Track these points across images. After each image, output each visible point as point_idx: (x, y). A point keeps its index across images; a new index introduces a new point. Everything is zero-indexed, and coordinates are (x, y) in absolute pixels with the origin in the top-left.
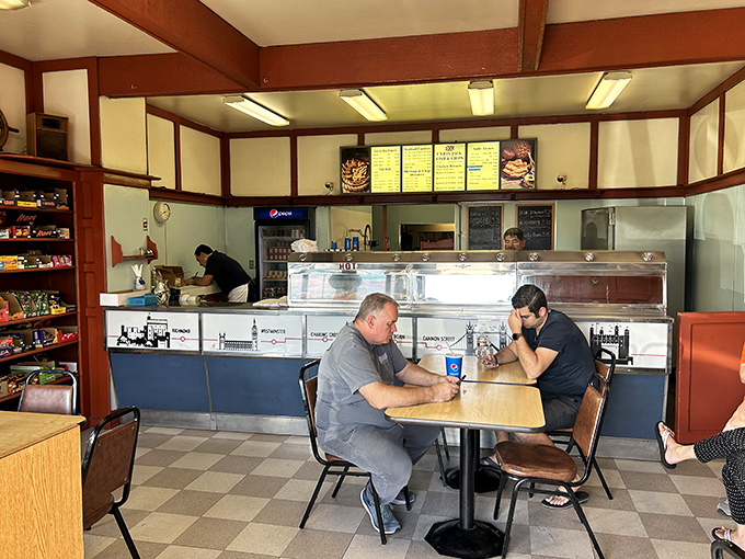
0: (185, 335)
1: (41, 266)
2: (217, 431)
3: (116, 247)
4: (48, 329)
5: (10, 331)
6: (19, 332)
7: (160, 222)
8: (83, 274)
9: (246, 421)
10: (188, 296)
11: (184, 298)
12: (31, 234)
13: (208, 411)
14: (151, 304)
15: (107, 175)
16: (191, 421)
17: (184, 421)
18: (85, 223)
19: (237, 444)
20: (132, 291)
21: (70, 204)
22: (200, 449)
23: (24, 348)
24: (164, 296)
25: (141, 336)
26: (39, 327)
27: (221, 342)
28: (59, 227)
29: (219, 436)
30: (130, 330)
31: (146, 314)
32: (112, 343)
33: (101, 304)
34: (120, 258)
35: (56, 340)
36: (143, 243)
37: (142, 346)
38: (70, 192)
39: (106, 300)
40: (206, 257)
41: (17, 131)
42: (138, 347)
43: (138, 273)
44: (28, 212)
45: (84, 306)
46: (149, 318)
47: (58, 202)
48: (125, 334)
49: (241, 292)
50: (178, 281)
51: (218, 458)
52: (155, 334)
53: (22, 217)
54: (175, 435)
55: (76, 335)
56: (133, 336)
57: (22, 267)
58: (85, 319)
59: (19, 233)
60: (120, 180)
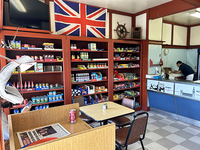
0: (169, 89)
1: (132, 67)
2: (178, 120)
3: (151, 62)
4: (133, 83)
5: (125, 83)
6: (127, 83)
7: (165, 54)
8: (142, 69)
9: (189, 120)
10: (172, 77)
11: (170, 78)
12: (130, 59)
13: (176, 114)
14: (159, 79)
15: (150, 42)
16: (170, 115)
17: (168, 114)
18: (143, 55)
19: (185, 127)
20: (155, 74)
21: (140, 51)
22: (172, 125)
23: (127, 87)
24: (164, 76)
25: (156, 87)
26: (131, 82)
27: (181, 93)
28: (137, 57)
29: (179, 122)
30: (153, 85)
31: (158, 81)
32: (148, 88)
33: (146, 78)
34: (152, 65)
35: (134, 86)
36: (159, 61)
37: (156, 91)
38: (140, 47)
39: (147, 76)
40: (180, 65)
41: (129, 33)
42: (155, 90)
43: (157, 69)
44: (130, 53)
45: (142, 77)
46: (159, 83)
47: (137, 50)
48: (152, 86)
49: (191, 77)
50: (170, 72)
51: (177, 130)
52: (160, 88)
53: (129, 54)
54: (164, 118)
55: (140, 85)
56: (154, 87)
57: (127, 67)
58: (142, 81)
59: (127, 58)
60: (153, 43)
